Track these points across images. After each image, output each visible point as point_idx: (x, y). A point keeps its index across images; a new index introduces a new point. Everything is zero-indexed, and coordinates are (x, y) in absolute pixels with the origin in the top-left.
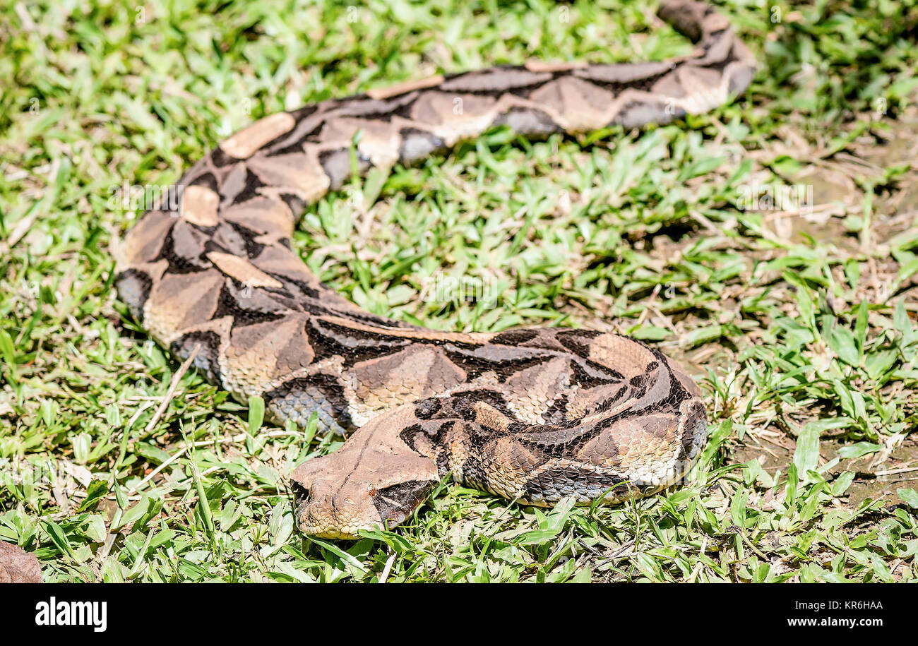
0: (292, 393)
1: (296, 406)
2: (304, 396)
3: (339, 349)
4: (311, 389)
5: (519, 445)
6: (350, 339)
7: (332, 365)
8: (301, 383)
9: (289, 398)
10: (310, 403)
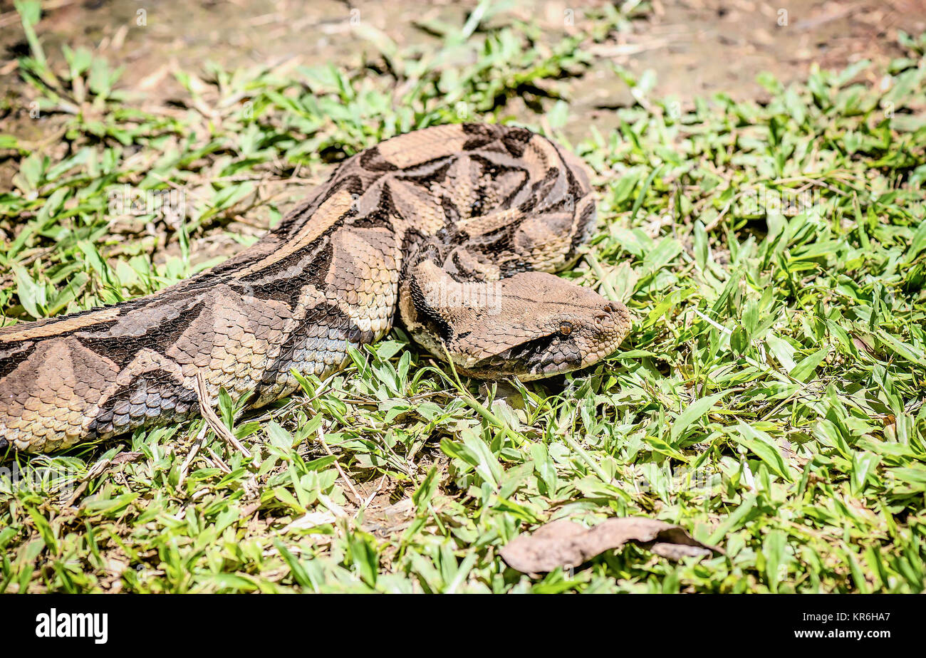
0: (297, 348)
1: (308, 357)
2: (310, 343)
3: (299, 281)
4: (313, 330)
5: (544, 216)
6: (290, 269)
7: (309, 297)
8: (299, 333)
9: (297, 355)
10: (320, 344)
